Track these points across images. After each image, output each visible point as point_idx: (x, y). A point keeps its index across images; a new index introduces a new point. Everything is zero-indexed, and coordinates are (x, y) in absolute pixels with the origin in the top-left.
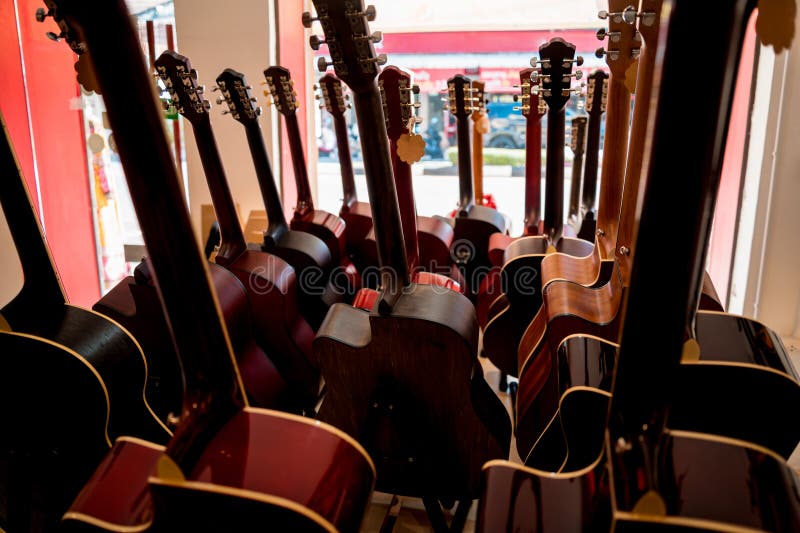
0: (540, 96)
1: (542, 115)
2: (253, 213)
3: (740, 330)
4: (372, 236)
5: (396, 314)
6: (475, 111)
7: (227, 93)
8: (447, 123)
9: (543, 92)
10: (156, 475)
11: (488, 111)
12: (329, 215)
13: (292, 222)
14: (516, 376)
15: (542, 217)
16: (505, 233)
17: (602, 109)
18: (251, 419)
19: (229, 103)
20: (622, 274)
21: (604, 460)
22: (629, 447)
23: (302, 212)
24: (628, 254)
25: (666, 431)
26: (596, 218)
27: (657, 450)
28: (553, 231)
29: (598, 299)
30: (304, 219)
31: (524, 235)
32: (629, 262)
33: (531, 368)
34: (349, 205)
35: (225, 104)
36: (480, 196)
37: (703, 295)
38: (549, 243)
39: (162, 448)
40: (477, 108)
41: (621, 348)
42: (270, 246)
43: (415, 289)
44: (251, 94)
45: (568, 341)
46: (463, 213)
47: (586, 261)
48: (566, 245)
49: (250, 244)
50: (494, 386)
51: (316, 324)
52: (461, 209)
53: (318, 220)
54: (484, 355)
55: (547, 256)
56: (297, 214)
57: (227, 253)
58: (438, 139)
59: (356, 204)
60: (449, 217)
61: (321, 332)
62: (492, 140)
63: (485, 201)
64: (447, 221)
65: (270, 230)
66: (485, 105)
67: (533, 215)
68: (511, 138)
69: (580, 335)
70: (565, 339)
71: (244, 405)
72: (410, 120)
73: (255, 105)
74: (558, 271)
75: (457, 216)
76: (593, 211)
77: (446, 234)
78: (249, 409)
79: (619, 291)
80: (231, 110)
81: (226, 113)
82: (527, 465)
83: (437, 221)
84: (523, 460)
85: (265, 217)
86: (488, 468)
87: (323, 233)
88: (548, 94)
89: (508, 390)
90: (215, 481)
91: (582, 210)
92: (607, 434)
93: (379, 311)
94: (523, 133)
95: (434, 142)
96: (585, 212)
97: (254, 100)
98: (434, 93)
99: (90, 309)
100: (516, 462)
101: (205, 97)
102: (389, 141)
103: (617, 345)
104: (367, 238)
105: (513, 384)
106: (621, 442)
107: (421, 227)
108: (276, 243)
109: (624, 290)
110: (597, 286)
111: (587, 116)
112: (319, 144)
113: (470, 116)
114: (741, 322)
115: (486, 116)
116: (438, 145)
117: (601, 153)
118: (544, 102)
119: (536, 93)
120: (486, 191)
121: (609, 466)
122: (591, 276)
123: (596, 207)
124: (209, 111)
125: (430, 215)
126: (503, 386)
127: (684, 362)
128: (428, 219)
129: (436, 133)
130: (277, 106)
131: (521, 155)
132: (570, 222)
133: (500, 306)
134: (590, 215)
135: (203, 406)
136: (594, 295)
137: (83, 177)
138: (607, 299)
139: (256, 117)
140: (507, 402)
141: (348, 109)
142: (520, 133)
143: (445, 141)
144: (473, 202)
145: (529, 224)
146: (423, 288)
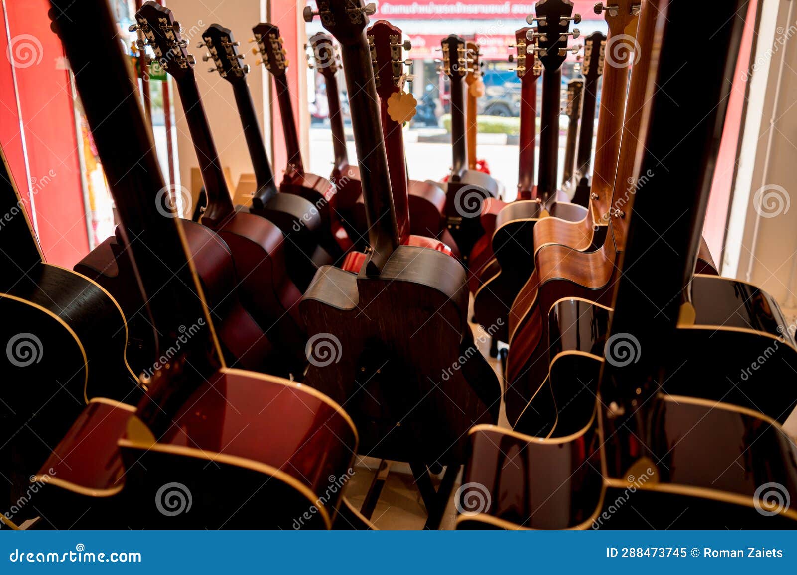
0: (536, 57)
1: (537, 76)
2: (243, 176)
3: (737, 295)
4: (362, 200)
5: (384, 276)
6: (470, 73)
7: (214, 49)
8: (442, 91)
9: (539, 51)
10: (125, 437)
11: (482, 74)
12: (320, 178)
13: (282, 185)
14: (506, 342)
15: (536, 182)
16: (498, 198)
17: (599, 72)
18: (228, 380)
19: (216, 60)
20: (617, 237)
21: (595, 425)
22: (621, 412)
23: (292, 175)
24: (623, 217)
25: (660, 396)
26: (590, 184)
27: (650, 415)
28: (546, 195)
29: (591, 263)
30: (294, 182)
31: (517, 200)
32: (625, 227)
33: (522, 333)
34: (340, 168)
35: (211, 61)
36: (473, 161)
37: (699, 260)
38: (542, 208)
39: (132, 409)
40: (471, 70)
41: (615, 313)
42: (258, 208)
43: (404, 251)
44: (238, 50)
45: (560, 304)
46: (456, 178)
47: (580, 226)
48: (559, 210)
49: (239, 207)
50: (485, 353)
51: (303, 287)
52: (454, 173)
53: (308, 183)
54: (474, 321)
55: (539, 220)
56: (286, 177)
57: (213, 214)
58: (433, 106)
59: (347, 167)
60: (442, 182)
61: (308, 295)
62: (487, 108)
63: (478, 166)
64: (440, 185)
65: (259, 193)
66: (479, 67)
67: (526, 179)
68: (506, 106)
69: (572, 299)
70: (557, 303)
71: (220, 366)
72: (402, 78)
73: (242, 63)
74: (551, 235)
75: (450, 180)
76: (587, 176)
77: (438, 199)
78: (226, 370)
79: (613, 256)
80: (218, 67)
81: (213, 70)
82: (515, 430)
83: (430, 185)
84: (512, 425)
85: (254, 181)
86: (475, 433)
87: (313, 195)
88: (544, 54)
89: (499, 357)
90: (190, 445)
91: (576, 175)
92: (598, 399)
93: (367, 274)
94: (518, 101)
95: (429, 110)
96: (579, 178)
97: (241, 57)
98: (429, 60)
99: (71, 270)
100: (506, 427)
101: (188, 51)
102: (379, 99)
103: (610, 309)
104: (358, 202)
105: (503, 350)
106: (614, 406)
107: (413, 191)
108: (265, 206)
109: (618, 254)
110: (592, 249)
111: (584, 80)
112: (312, 109)
113: (464, 78)
114: (738, 287)
115: (481, 79)
116: (433, 113)
117: (596, 122)
118: (540, 62)
119: (532, 52)
120: (479, 156)
121: (600, 432)
122: (584, 240)
123: (591, 173)
124: (194, 67)
125: (423, 179)
126: (494, 352)
127: (681, 326)
128: (419, 182)
129: (430, 100)
130: (266, 65)
131: (515, 123)
132: (565, 189)
133: (491, 271)
134: (584, 181)
135: (177, 366)
136: (587, 260)
137: (72, 140)
138: (600, 264)
139: (243, 75)
140: (497, 369)
141: (339, 69)
142: (515, 101)
143: (440, 109)
144: (466, 166)
145: (522, 189)
146: (412, 250)
